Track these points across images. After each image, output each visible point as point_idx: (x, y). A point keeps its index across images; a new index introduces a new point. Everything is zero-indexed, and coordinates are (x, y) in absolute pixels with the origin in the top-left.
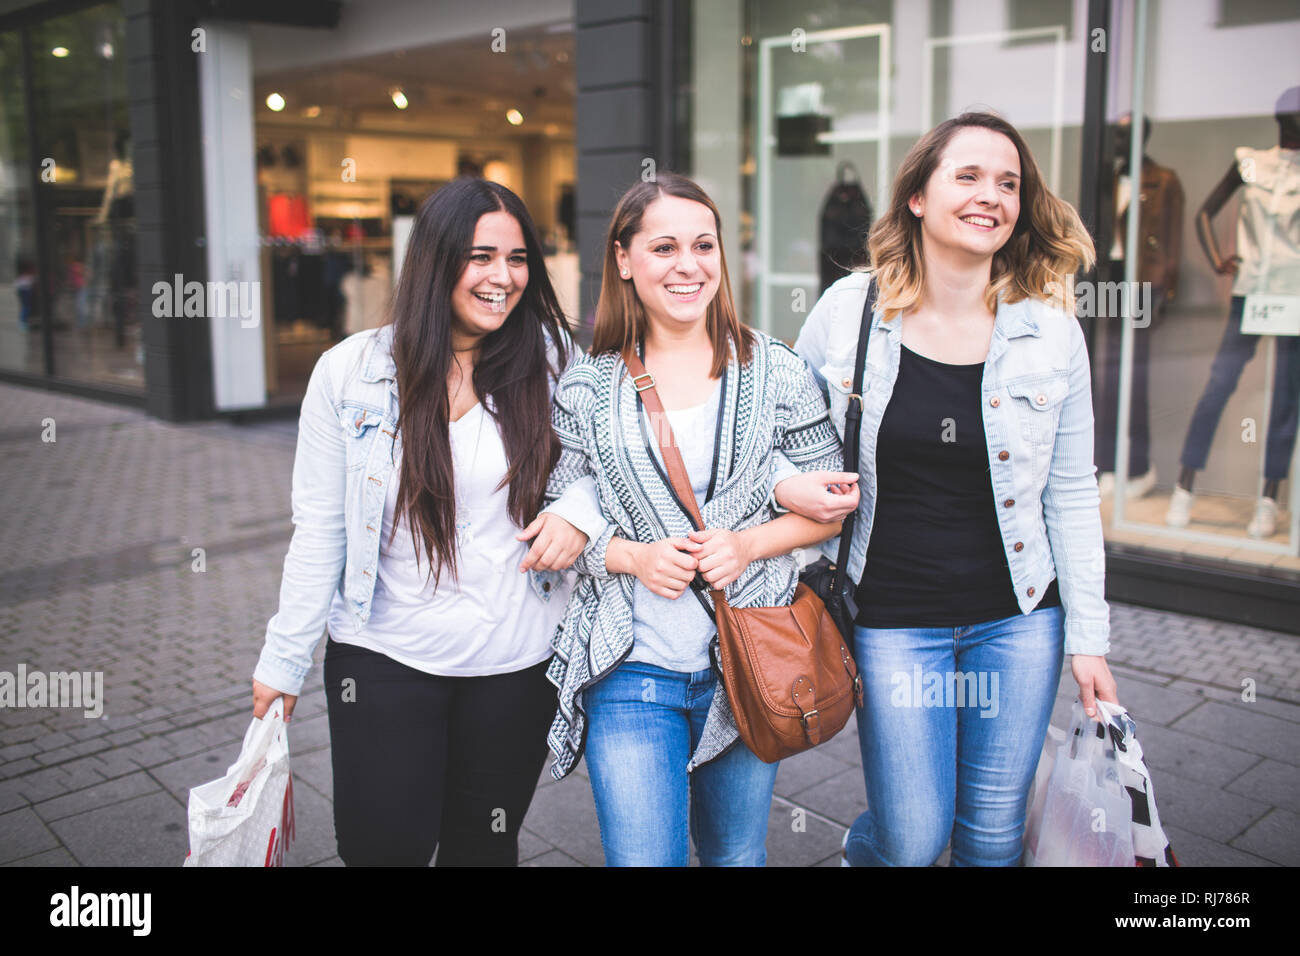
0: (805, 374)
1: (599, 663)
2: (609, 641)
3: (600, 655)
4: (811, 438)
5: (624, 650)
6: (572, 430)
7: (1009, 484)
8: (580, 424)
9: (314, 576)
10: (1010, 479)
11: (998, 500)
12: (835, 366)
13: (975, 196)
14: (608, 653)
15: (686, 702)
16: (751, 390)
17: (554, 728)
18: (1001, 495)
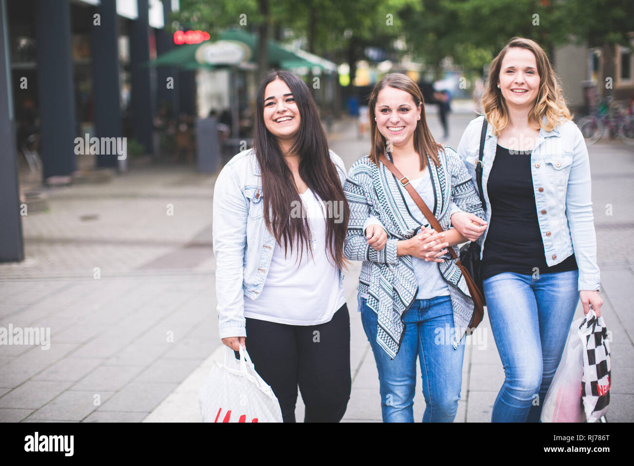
0: (461, 161)
1: (407, 300)
2: (408, 289)
3: (406, 296)
4: (464, 188)
5: (415, 290)
6: (361, 193)
7: (544, 204)
8: (365, 191)
9: (234, 274)
10: (544, 201)
11: (539, 210)
12: (472, 156)
13: (514, 80)
14: (409, 294)
15: (419, 318)
16: (442, 170)
17: (378, 334)
18: (539, 208)
